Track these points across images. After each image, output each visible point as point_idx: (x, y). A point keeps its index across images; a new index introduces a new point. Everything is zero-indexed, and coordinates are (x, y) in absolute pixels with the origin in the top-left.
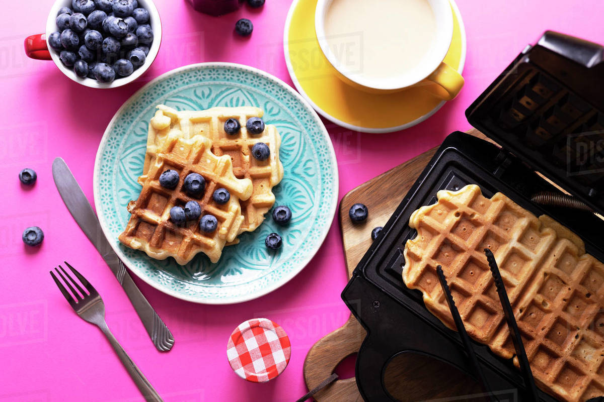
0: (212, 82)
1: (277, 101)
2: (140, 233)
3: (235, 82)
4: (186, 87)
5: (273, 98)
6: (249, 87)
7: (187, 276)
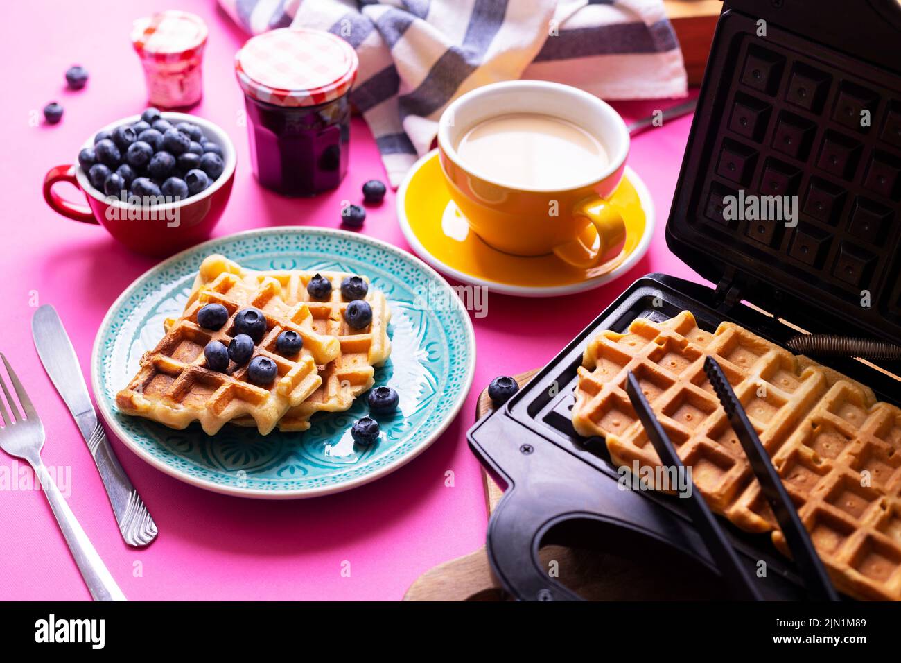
0: (298, 253)
1: (391, 276)
2: (152, 388)
3: (332, 253)
4: (260, 255)
5: (385, 272)
6: (351, 260)
7: (214, 467)
